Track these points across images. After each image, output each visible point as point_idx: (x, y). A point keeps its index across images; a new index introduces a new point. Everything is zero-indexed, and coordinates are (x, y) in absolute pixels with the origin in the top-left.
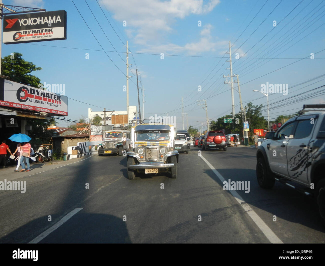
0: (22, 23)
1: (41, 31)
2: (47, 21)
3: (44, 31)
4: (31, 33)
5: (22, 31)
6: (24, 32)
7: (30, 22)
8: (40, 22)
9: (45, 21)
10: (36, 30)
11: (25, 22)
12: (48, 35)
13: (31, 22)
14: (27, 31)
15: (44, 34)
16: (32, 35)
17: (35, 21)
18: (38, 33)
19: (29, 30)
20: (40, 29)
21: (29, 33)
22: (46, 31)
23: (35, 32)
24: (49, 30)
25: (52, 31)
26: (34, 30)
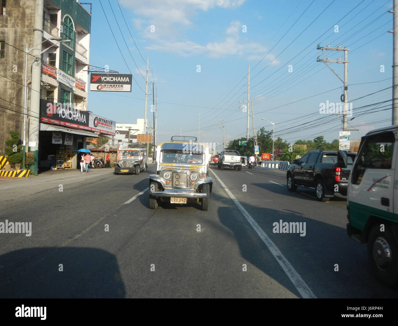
0: (103, 79)
1: (116, 86)
2: (120, 80)
3: (118, 86)
4: (109, 86)
5: (103, 85)
6: (104, 85)
7: (108, 79)
8: (116, 80)
9: (118, 80)
10: (113, 85)
11: (105, 79)
12: (120, 89)
13: (110, 79)
14: (106, 84)
15: (118, 88)
16: (110, 88)
17: (112, 79)
18: (114, 87)
19: (108, 84)
20: (115, 85)
21: (108, 86)
22: (119, 86)
23: (112, 86)
24: (121, 86)
25: (123, 86)
26: (111, 85)
